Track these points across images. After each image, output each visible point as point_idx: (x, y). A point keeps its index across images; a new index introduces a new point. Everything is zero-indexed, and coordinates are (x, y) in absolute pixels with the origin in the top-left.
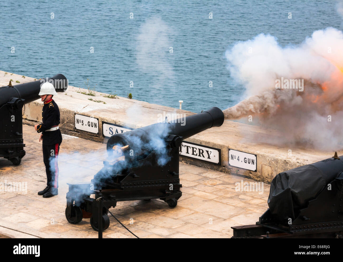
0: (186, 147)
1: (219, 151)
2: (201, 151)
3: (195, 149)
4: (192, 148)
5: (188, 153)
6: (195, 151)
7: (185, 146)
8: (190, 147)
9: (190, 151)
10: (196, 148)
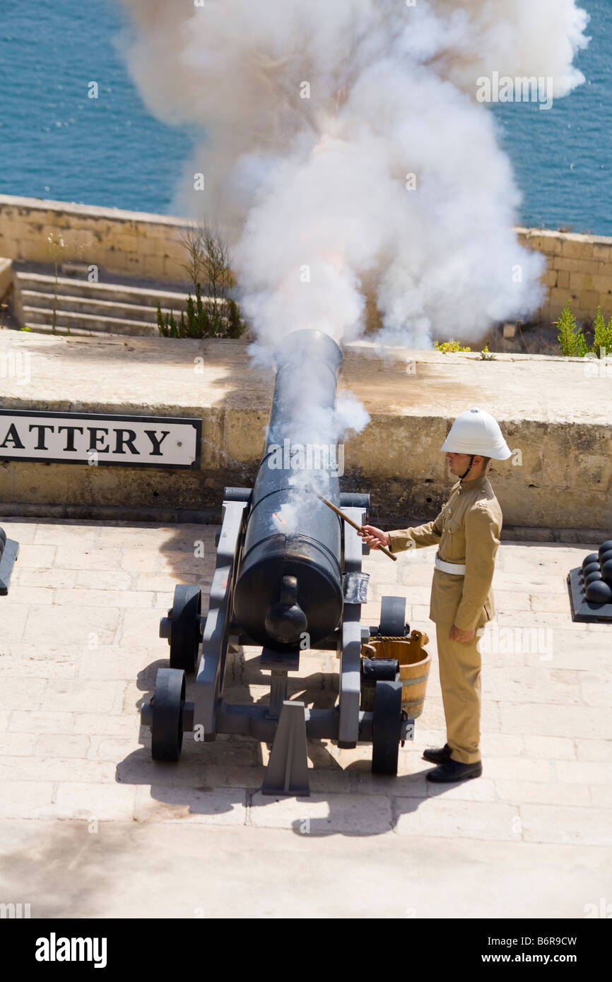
0: (65, 432)
1: (198, 425)
2: (126, 436)
3: (99, 434)
4: (87, 433)
5: (70, 447)
6: (102, 440)
7: (61, 428)
8: (81, 429)
9: (82, 440)
10: (106, 431)
